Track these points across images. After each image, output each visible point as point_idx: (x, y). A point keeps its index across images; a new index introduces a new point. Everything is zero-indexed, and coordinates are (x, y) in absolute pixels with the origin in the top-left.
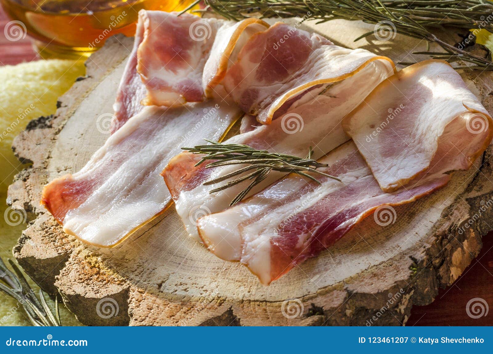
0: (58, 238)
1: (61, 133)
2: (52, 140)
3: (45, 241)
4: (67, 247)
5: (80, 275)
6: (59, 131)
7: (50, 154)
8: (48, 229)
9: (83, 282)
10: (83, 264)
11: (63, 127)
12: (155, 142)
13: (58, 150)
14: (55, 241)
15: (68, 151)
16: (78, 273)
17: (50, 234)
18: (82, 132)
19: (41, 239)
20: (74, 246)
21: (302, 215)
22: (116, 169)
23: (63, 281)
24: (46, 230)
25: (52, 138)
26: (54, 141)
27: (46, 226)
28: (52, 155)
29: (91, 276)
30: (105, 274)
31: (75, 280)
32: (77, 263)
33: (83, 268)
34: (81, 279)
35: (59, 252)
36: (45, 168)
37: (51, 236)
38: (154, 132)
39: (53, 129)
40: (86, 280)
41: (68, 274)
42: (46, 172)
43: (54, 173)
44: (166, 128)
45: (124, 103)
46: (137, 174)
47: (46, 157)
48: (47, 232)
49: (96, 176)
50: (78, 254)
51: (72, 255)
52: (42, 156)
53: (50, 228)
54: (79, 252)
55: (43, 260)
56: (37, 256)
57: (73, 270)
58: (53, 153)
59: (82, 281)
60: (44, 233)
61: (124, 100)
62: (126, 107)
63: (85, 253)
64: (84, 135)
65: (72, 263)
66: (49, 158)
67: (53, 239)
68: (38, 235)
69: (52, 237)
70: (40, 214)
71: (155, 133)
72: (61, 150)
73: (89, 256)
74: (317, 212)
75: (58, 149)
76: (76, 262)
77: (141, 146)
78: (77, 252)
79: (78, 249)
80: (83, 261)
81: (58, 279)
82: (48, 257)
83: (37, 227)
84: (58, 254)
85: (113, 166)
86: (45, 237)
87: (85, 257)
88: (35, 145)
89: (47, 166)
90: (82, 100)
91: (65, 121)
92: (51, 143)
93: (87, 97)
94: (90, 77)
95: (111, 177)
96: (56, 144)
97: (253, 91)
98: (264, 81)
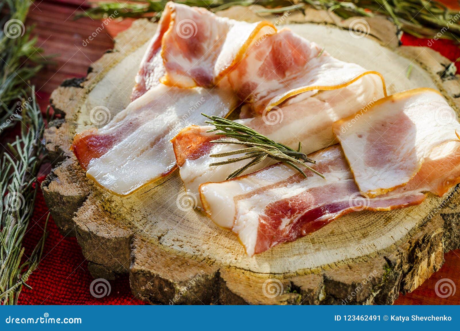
0: (79, 180)
1: (90, 94)
3: (69, 181)
4: (86, 189)
6: (89, 91)
7: (80, 109)
8: (72, 171)
11: (92, 89)
13: (86, 107)
14: (76, 183)
16: (93, 214)
18: (107, 96)
19: (65, 179)
20: (92, 189)
21: (288, 201)
22: (133, 130)
23: (80, 218)
24: (70, 171)
25: (83, 97)
26: (84, 99)
27: (71, 168)
28: (81, 111)
31: (90, 219)
35: (79, 192)
37: (73, 177)
38: (167, 106)
39: (83, 90)
41: (85, 213)
42: (75, 123)
43: (82, 125)
45: (144, 77)
47: (76, 111)
48: (71, 173)
51: (89, 197)
52: (73, 109)
53: (74, 171)
56: (61, 193)
58: (82, 109)
60: (69, 174)
61: (144, 74)
62: (145, 81)
65: (89, 204)
66: (79, 112)
68: (63, 175)
69: (74, 179)
70: (67, 157)
72: (88, 107)
73: (103, 201)
74: (301, 202)
75: (86, 105)
77: (155, 115)
79: (95, 193)
80: (97, 204)
81: (76, 215)
83: (64, 168)
84: (79, 194)
85: (131, 128)
86: (69, 177)
87: (100, 201)
88: (68, 100)
89: (76, 119)
90: (109, 69)
91: (95, 85)
92: (82, 101)
93: (114, 67)
94: (117, 51)
95: (129, 137)
96: (86, 102)
97: (254, 83)
98: (263, 78)
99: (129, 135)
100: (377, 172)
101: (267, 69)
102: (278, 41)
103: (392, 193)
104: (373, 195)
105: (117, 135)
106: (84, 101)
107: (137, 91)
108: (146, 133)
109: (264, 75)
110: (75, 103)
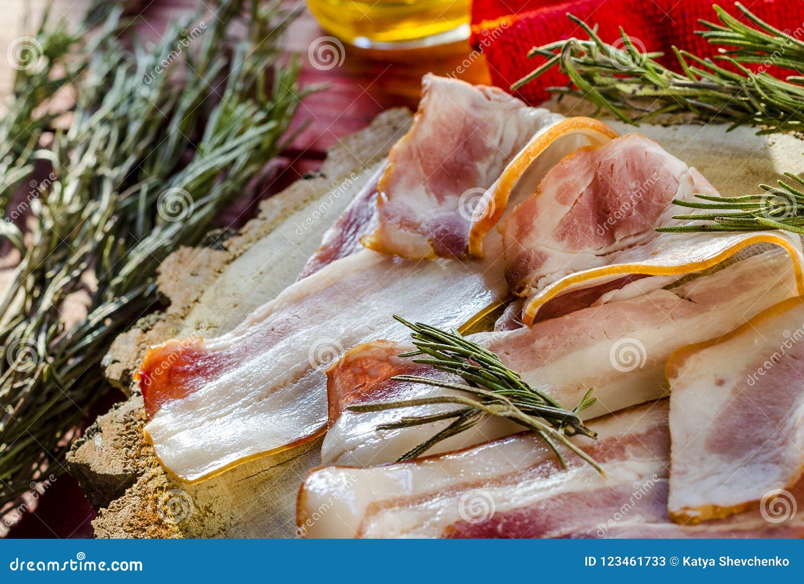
0: (137, 443)
1: (233, 264)
2: (215, 271)
3: (118, 443)
4: (142, 463)
5: (133, 517)
6: (234, 258)
7: (201, 296)
8: (133, 423)
9: (131, 532)
10: (148, 499)
11: (241, 254)
12: (354, 311)
13: (215, 292)
14: (130, 447)
15: (229, 296)
16: (133, 514)
17: (130, 433)
18: (262, 268)
19: (113, 438)
20: (152, 464)
21: (500, 518)
22: (270, 345)
23: (105, 521)
24: (129, 424)
25: (217, 269)
26: (218, 274)
27: (133, 417)
28: (202, 299)
29: (147, 525)
30: (167, 528)
31: (122, 524)
32: (140, 496)
33: (143, 507)
34: (131, 525)
35: (126, 468)
36: (183, 318)
37: (130, 436)
38: (361, 295)
39: (227, 253)
40: (137, 529)
41: (119, 511)
42: (180, 324)
43: (189, 329)
44: (384, 292)
45: (345, 232)
46: (297, 362)
47: (192, 299)
48: (128, 428)
49: (238, 351)
50: (150, 479)
51: (140, 479)
52: (189, 295)
53: (135, 423)
54: (154, 476)
55: (99, 474)
56: (94, 466)
57: (128, 506)
58: (205, 294)
59: (131, 529)
60: (124, 429)
61: (347, 227)
62: (344, 240)
63: (161, 480)
64: (263, 275)
65: (133, 494)
66: (197, 301)
67: (129, 443)
68: (113, 430)
69: (130, 439)
70: (135, 394)
71: (362, 297)
72: (219, 292)
73: (161, 488)
74: (526, 521)
75: (216, 289)
76: (140, 492)
77: (327, 315)
78: (150, 476)
79: (153, 471)
80: (149, 495)
81: (101, 515)
82: (107, 472)
83: (120, 415)
84: (125, 471)
85: (269, 339)
86: (121, 435)
87: (156, 488)
88: (189, 275)
89: (186, 315)
90: (291, 214)
91: (250, 245)
92: (212, 278)
93: (302, 209)
94: (323, 176)
95: (259, 358)
96: (218, 281)
97: (540, 254)
98: (565, 242)
99: (260, 355)
100: (725, 465)
101: (576, 222)
102: (606, 163)
103: (740, 518)
104: (693, 518)
105: (238, 354)
106: (216, 277)
107: (318, 261)
108: (293, 350)
109: (567, 236)
110: (197, 280)
